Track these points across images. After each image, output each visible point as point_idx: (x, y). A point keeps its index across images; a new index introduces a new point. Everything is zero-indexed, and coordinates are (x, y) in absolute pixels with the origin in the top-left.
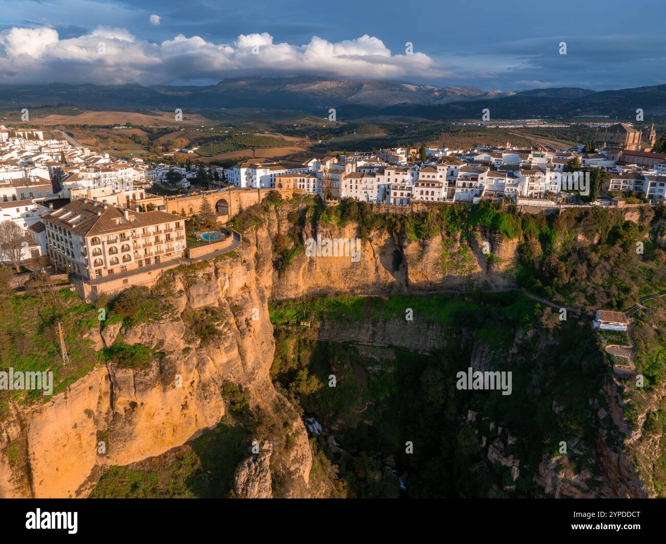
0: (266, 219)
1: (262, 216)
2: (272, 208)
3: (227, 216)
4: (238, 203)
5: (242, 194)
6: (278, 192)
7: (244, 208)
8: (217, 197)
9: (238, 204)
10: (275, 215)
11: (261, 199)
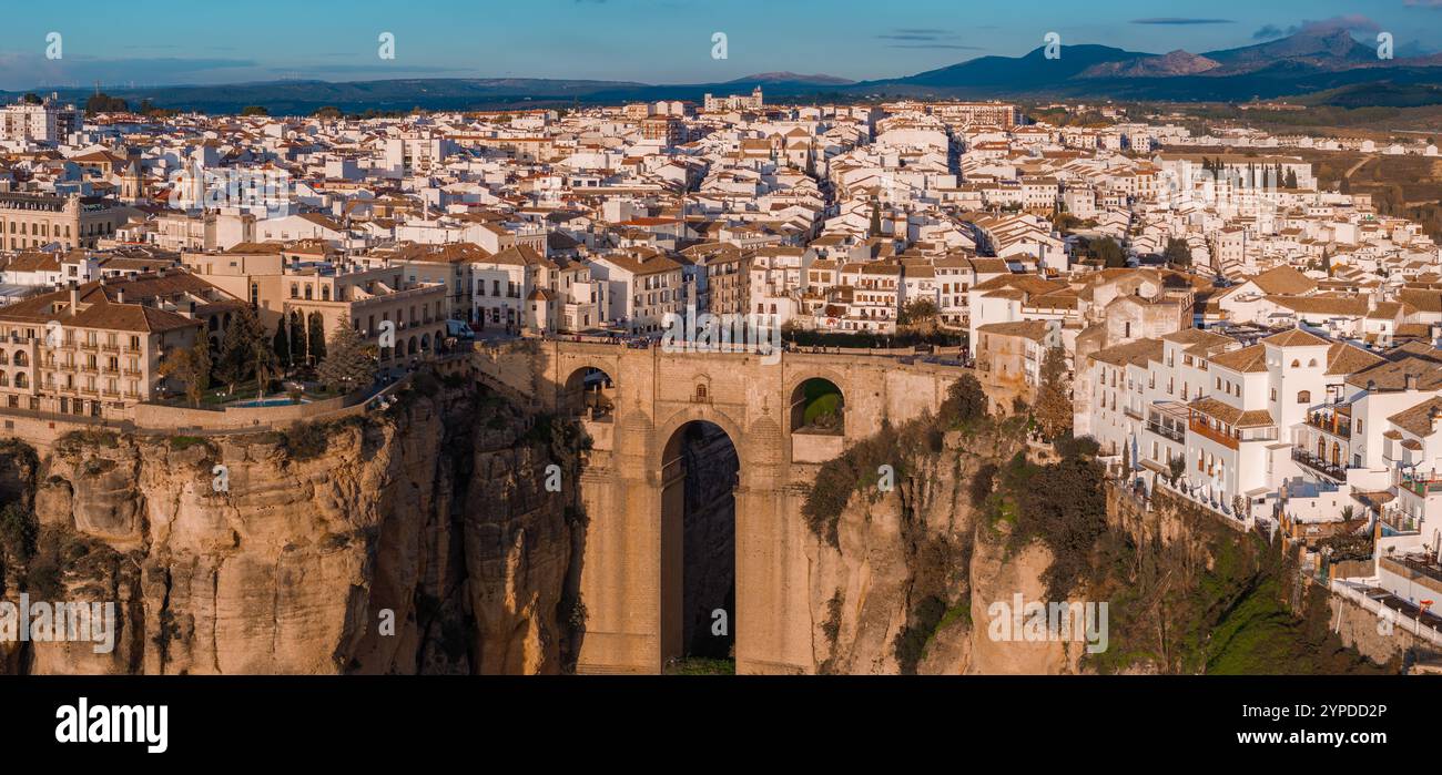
0: (928, 475)
1: (919, 461)
2: (952, 439)
3: (839, 440)
4: (878, 404)
5: (891, 375)
6: (978, 384)
7: (895, 423)
8: (802, 367)
9: (880, 406)
10: (952, 465)
11: (940, 402)
